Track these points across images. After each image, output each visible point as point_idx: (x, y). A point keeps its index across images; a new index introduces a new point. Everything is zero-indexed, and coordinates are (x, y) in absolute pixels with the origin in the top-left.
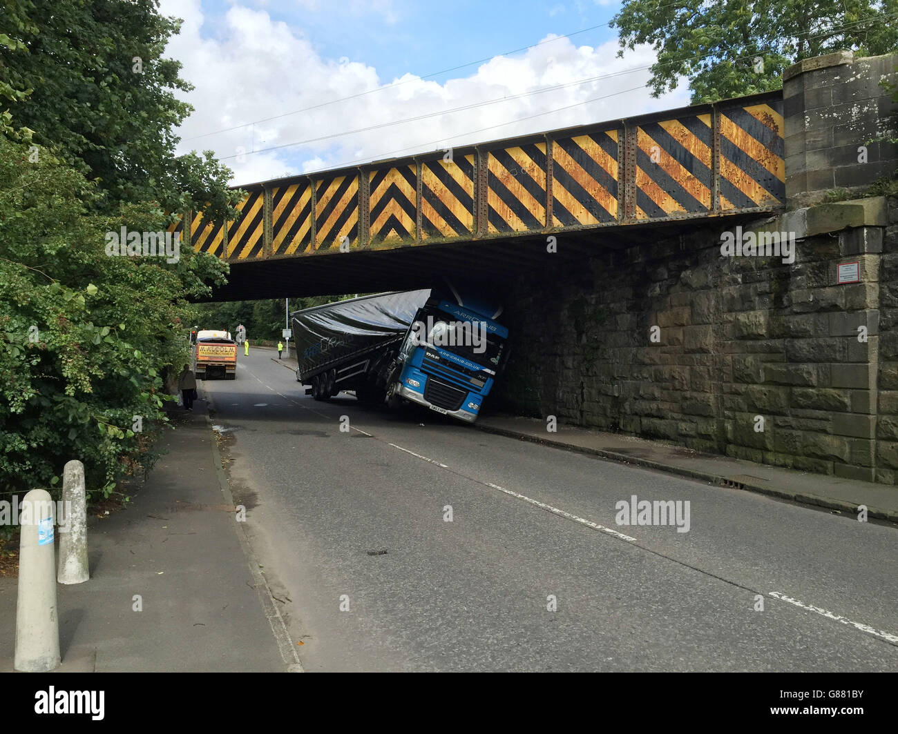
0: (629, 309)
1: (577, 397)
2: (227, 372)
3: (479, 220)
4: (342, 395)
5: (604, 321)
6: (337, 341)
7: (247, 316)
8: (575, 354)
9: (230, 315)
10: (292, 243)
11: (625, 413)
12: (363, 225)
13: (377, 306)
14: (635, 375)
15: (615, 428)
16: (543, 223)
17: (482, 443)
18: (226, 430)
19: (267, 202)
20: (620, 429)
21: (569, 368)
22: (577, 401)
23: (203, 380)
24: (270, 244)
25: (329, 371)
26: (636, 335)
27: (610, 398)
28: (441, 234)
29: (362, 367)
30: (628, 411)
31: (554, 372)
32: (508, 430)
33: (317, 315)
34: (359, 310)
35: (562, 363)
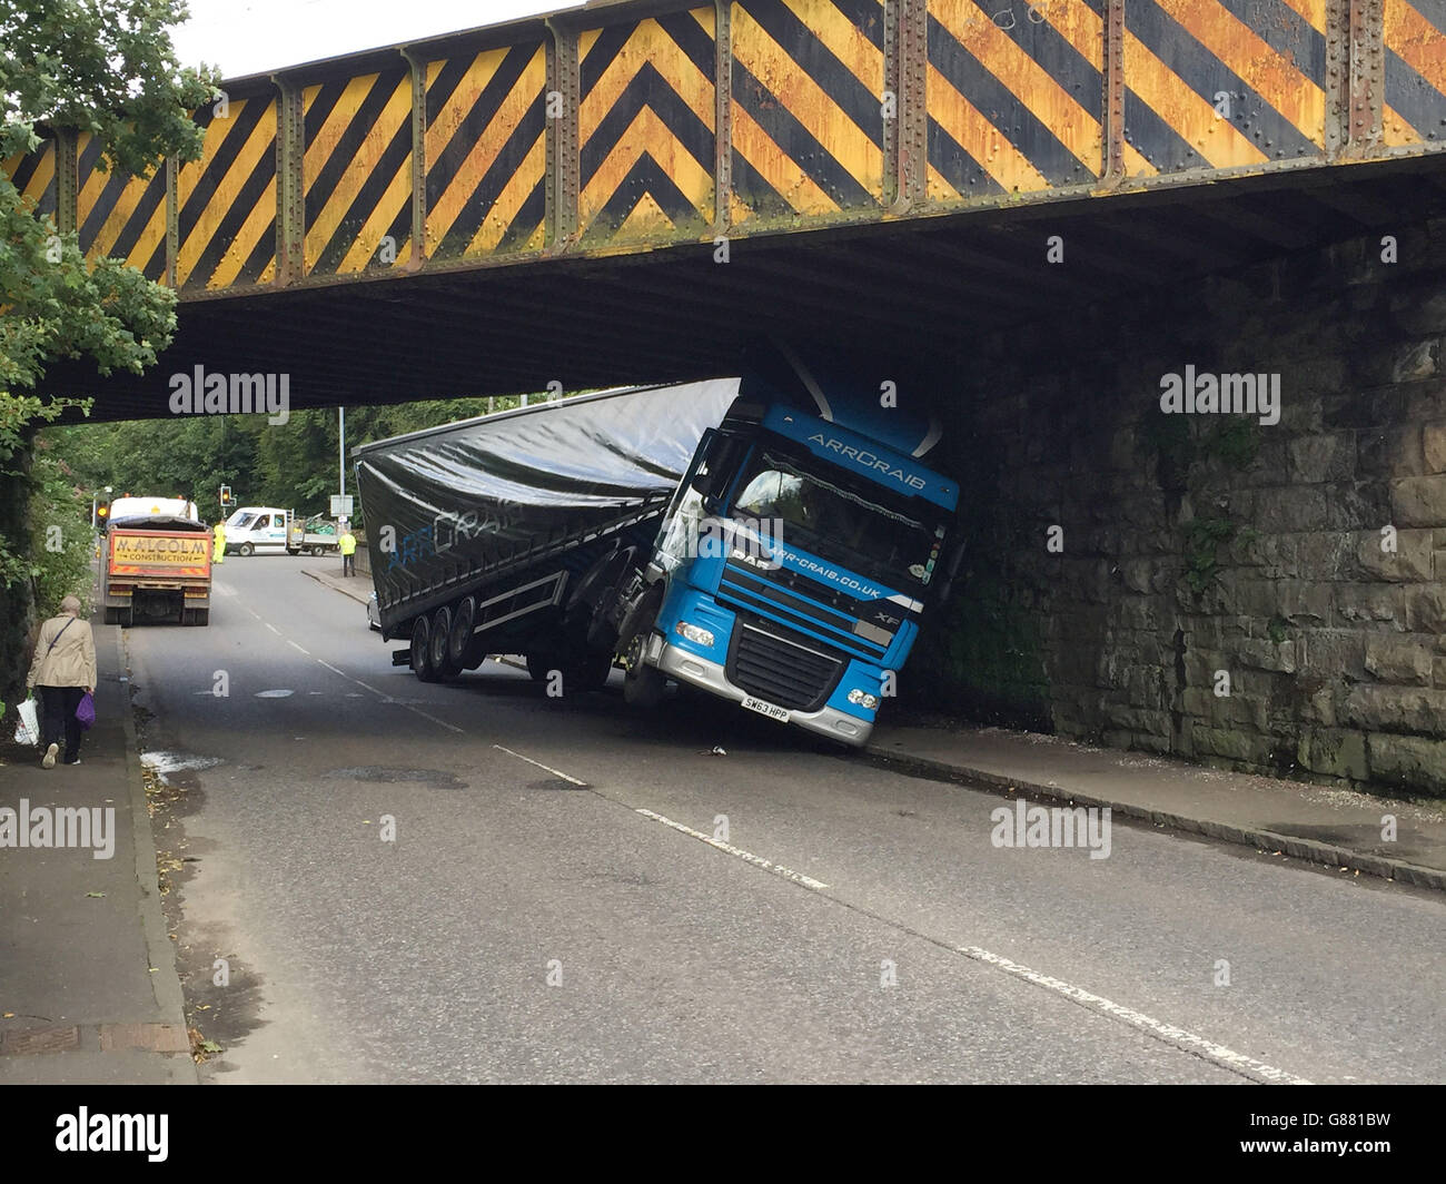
0: (1331, 422)
1: (1162, 676)
2: (188, 605)
3: (902, 164)
4: (492, 665)
5: (1252, 459)
6: (481, 521)
7: (242, 465)
8: (1157, 552)
9: (198, 460)
10: (357, 243)
11: (1317, 721)
12: (560, 186)
13: (586, 427)
14: (1351, 611)
15: (1284, 764)
16: (1094, 165)
17: (904, 809)
18: (179, 767)
19: (288, 126)
20: (1299, 767)
21: (1139, 593)
22: (1163, 687)
23: (126, 626)
24: (297, 247)
25: (455, 603)
26: (1352, 496)
27: (1269, 677)
28: (788, 206)
29: (547, 590)
30: (1327, 715)
31: (1092, 603)
32: (967, 766)
33: (425, 453)
34: (538, 438)
35: (1119, 578)
